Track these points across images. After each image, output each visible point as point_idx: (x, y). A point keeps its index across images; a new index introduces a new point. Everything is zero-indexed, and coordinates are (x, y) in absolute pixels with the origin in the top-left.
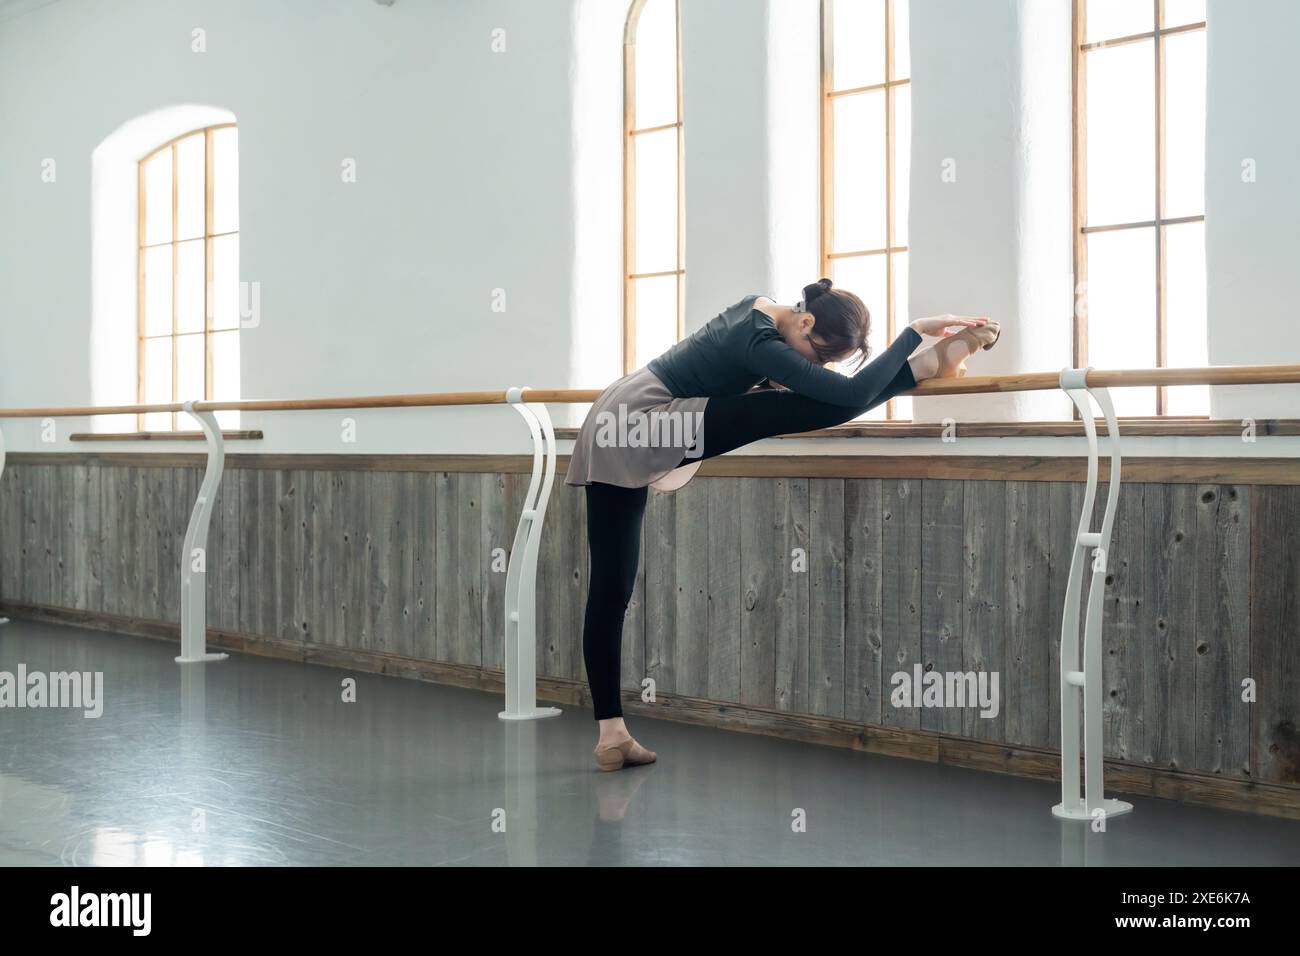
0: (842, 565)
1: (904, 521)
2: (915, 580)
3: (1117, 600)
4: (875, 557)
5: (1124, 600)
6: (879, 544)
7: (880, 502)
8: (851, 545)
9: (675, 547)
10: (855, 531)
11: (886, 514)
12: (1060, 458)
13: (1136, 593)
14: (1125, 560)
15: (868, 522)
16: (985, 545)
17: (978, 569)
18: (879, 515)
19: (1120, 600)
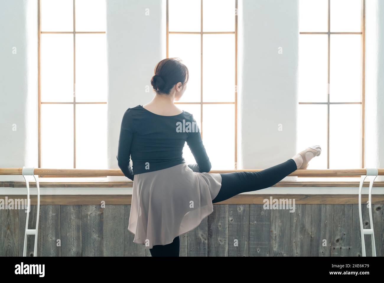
0: (206, 242)
1: (240, 222)
2: (246, 246)
3: (341, 248)
4: (225, 237)
5: (343, 248)
6: (227, 232)
7: (227, 214)
8: (212, 233)
9: (103, 238)
10: (213, 227)
11: (230, 219)
12: (316, 195)
13: (349, 245)
14: (345, 233)
15: (221, 223)
16: (281, 230)
17: (278, 240)
18: (227, 219)
19: (342, 248)
